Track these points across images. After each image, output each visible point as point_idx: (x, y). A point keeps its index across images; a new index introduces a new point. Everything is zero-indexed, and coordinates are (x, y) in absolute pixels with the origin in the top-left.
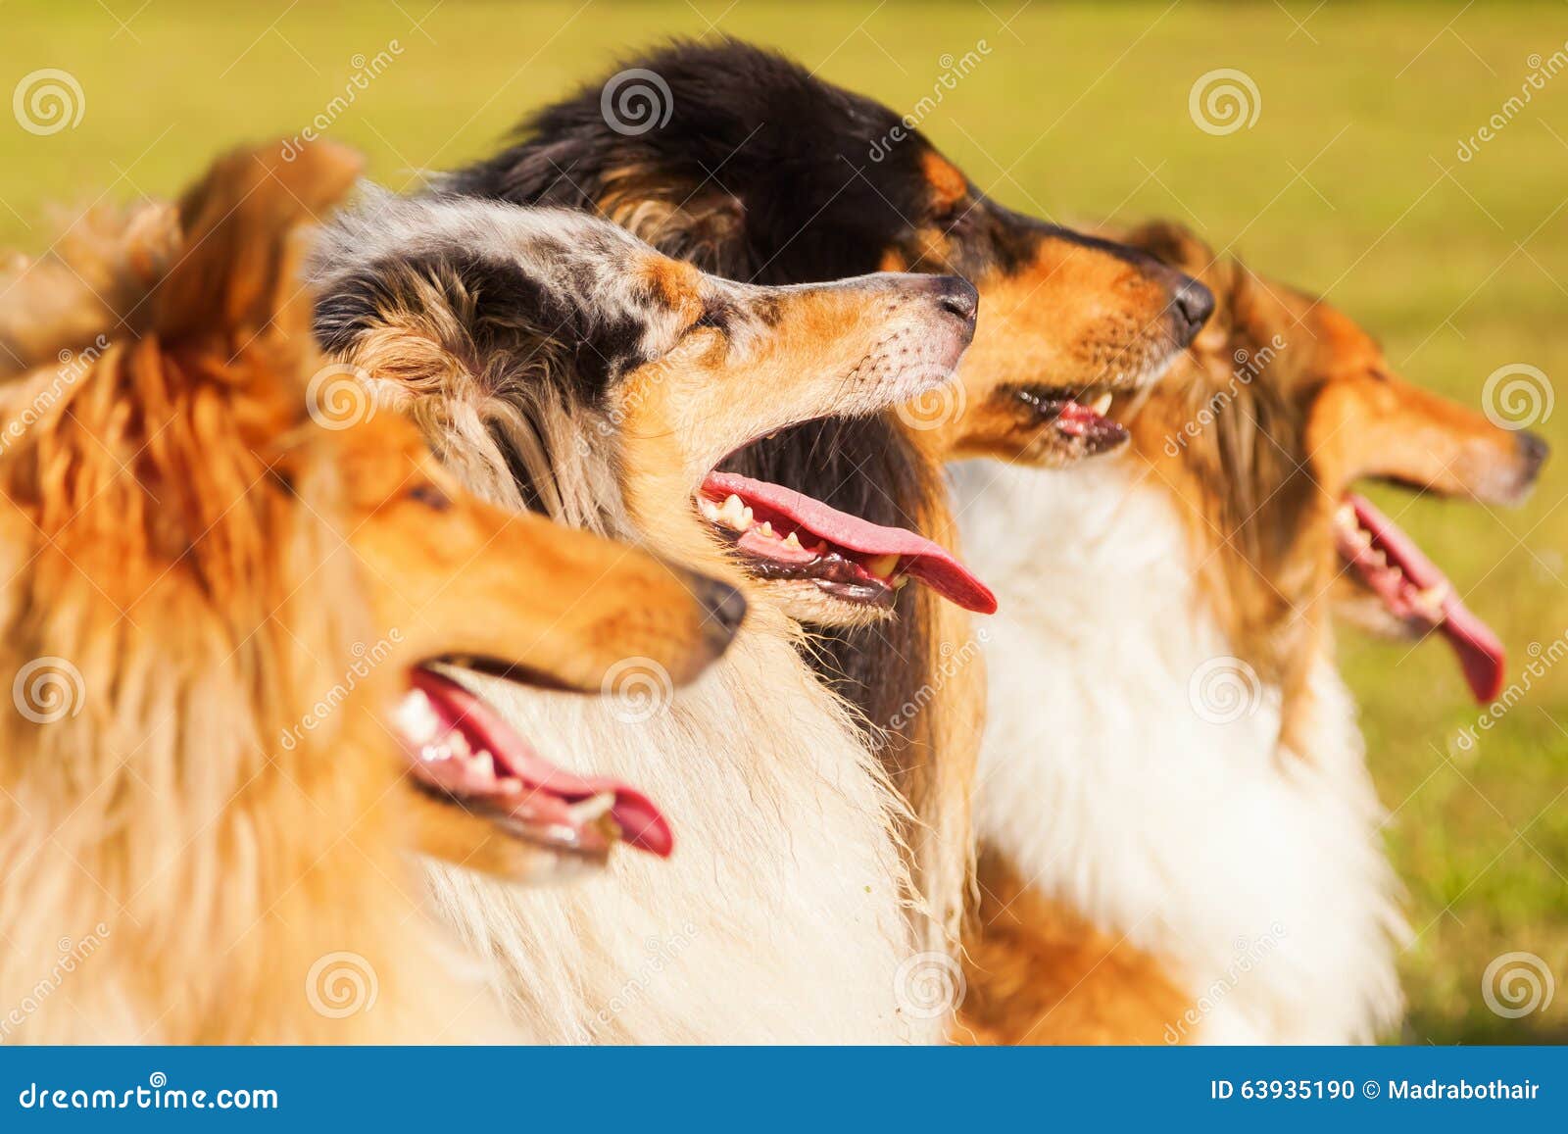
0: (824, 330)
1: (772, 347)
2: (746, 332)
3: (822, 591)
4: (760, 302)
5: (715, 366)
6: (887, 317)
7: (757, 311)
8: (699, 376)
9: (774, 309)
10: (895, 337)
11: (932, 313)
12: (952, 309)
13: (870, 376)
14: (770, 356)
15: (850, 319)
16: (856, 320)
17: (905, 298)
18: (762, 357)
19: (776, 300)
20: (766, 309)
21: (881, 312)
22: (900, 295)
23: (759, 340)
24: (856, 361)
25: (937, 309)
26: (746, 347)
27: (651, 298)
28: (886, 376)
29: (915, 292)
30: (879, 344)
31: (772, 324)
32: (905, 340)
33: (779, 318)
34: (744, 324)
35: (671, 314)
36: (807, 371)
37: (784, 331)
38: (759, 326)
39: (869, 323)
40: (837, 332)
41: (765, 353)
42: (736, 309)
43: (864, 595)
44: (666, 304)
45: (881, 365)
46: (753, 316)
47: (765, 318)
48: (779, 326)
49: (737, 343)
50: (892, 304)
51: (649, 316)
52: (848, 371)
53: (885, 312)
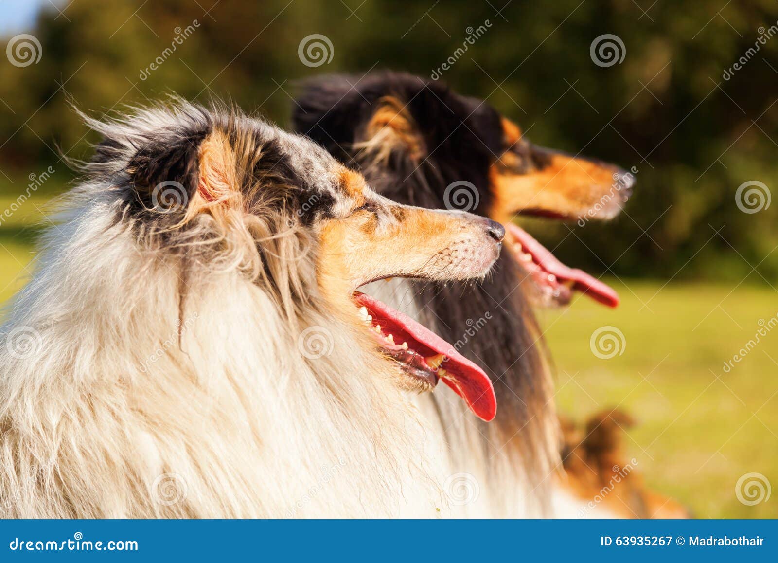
0: (427, 230)
1: (399, 231)
2: (387, 221)
3: (401, 369)
4: (395, 208)
5: (369, 232)
6: (460, 231)
7: (393, 212)
8: (360, 235)
9: (402, 213)
10: (463, 242)
11: (483, 236)
12: (493, 235)
13: (447, 258)
14: (397, 235)
15: (441, 228)
16: (444, 229)
17: (470, 223)
18: (392, 235)
19: (403, 209)
20: (398, 212)
21: (457, 228)
22: (468, 222)
23: (392, 226)
24: (441, 248)
25: (486, 234)
26: (386, 228)
27: (340, 188)
28: (455, 261)
29: (475, 222)
30: (454, 243)
31: (399, 220)
32: (467, 245)
33: (404, 218)
34: (385, 216)
35: (350, 199)
36: (415, 248)
37: (406, 225)
38: (393, 220)
39: (451, 232)
40: (433, 233)
41: (396, 233)
42: (381, 208)
43: (423, 375)
44: (347, 194)
45: (454, 254)
46: (390, 213)
47: (396, 216)
48: (404, 222)
49: (381, 223)
50: (463, 225)
51: (338, 196)
52: (436, 253)
53: (459, 229)
